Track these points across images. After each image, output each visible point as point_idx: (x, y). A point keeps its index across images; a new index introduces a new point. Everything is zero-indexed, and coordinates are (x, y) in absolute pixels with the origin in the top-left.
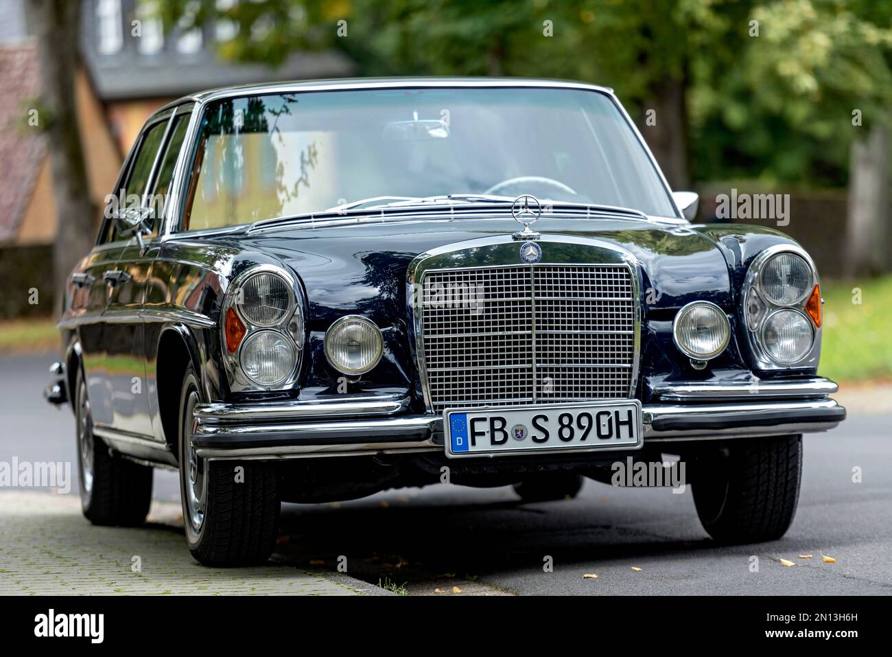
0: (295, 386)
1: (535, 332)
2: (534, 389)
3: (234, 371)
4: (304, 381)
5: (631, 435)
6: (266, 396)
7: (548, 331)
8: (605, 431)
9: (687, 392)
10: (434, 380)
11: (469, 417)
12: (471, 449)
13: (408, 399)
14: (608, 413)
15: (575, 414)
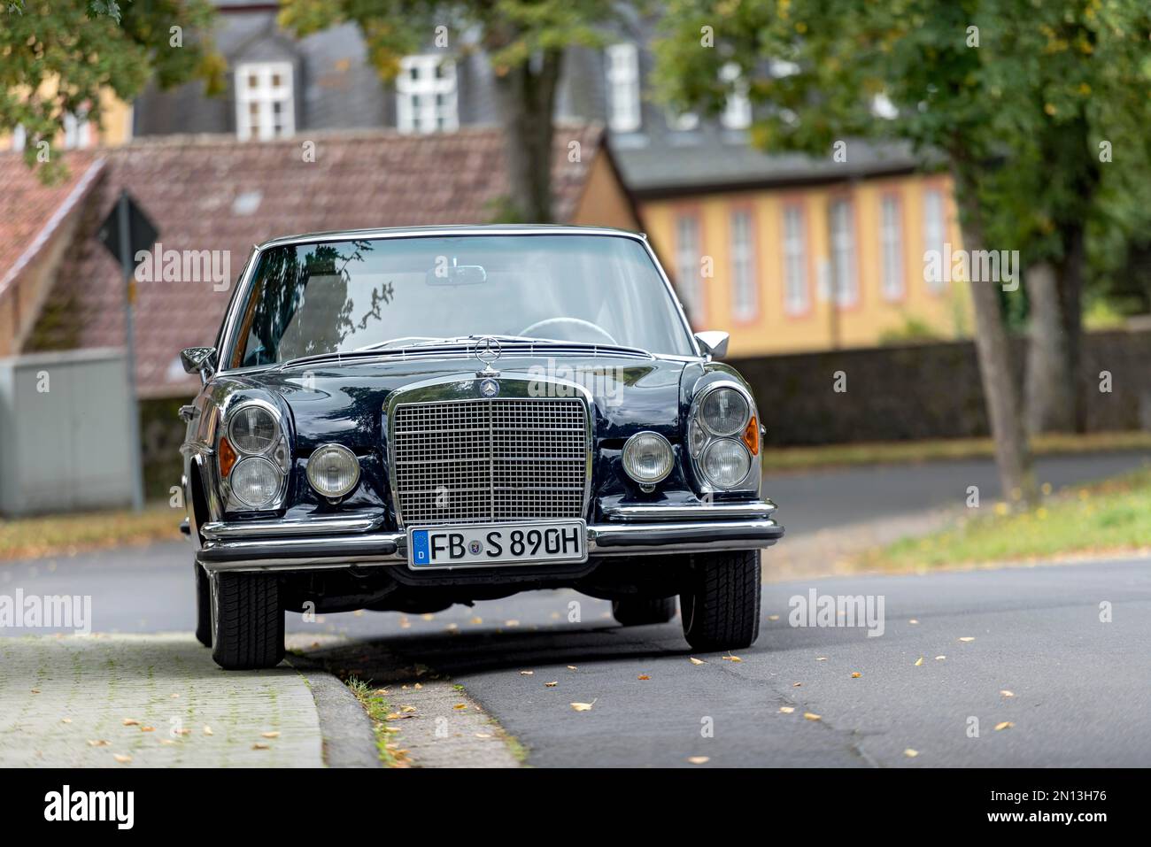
0: (282, 506)
1: (493, 458)
2: (492, 509)
3: (228, 496)
4: (289, 502)
5: (576, 550)
6: (258, 515)
7: (504, 458)
8: (552, 547)
9: (631, 513)
10: (405, 501)
11: (430, 534)
12: (432, 562)
13: (382, 519)
14: (556, 531)
15: (526, 531)
